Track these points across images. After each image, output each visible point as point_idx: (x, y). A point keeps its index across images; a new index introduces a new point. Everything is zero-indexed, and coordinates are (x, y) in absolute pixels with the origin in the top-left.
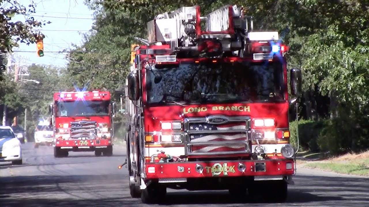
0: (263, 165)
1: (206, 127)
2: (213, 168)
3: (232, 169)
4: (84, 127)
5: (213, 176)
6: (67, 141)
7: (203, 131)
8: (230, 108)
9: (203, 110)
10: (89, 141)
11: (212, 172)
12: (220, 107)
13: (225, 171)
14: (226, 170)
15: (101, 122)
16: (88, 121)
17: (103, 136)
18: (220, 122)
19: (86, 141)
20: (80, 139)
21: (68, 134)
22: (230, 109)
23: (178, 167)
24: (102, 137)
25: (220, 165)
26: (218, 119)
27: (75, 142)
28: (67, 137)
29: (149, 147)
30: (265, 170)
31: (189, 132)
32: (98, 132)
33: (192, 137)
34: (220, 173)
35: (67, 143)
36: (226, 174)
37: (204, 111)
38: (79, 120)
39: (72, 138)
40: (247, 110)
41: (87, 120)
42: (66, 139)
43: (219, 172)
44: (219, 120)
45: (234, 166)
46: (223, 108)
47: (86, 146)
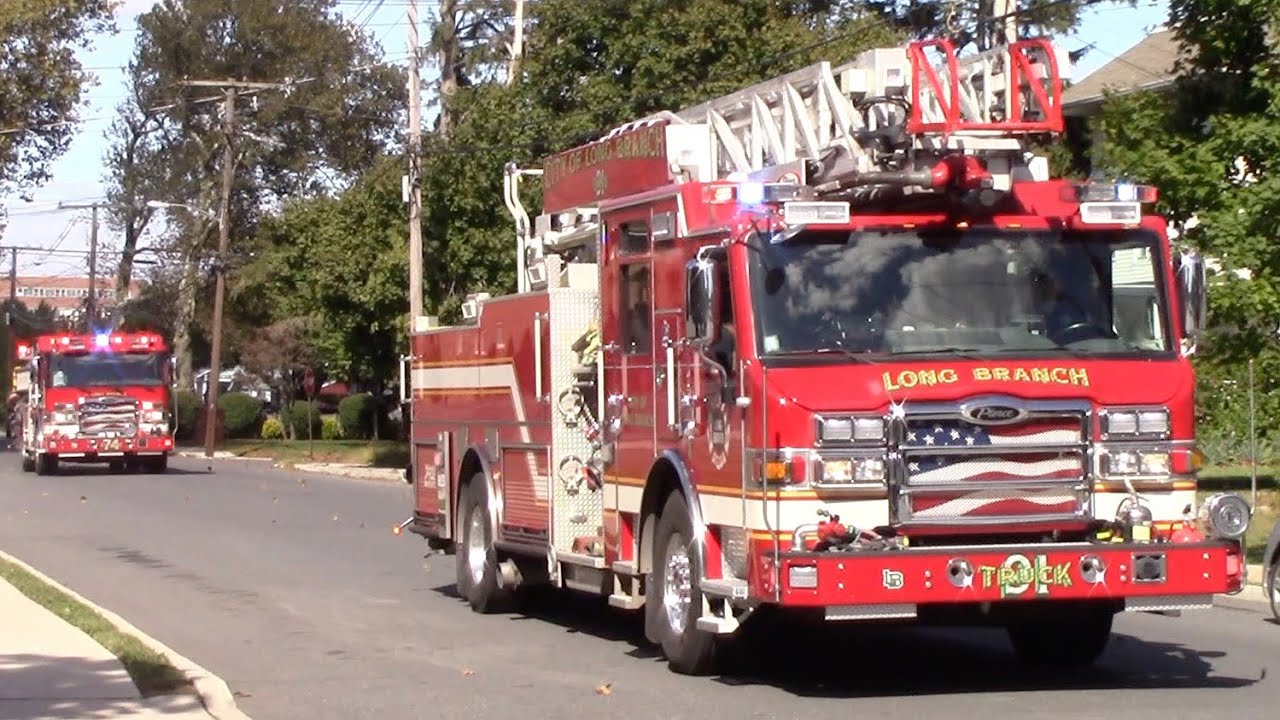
0: (1157, 561)
1: (955, 435)
2: (1003, 570)
3: (1062, 575)
4: (110, 409)
5: (1003, 596)
6: (73, 440)
7: (947, 449)
8: (1029, 374)
9: (944, 379)
10: (121, 440)
11: (999, 583)
12: (997, 369)
13: (1040, 582)
14: (1045, 576)
15: (148, 399)
16: (119, 397)
17: (155, 429)
18: (1002, 419)
19: (116, 441)
20: (102, 435)
21: (74, 424)
22: (1028, 379)
23: (884, 571)
24: (152, 432)
25: (1025, 562)
26: (997, 408)
27: (93, 442)
28: (71, 431)
29: (778, 499)
30: (1164, 578)
31: (905, 450)
32: (141, 420)
33: (914, 466)
34: (1024, 588)
35: (75, 445)
36: (1043, 590)
37: (947, 381)
38: (98, 394)
39: (83, 433)
40: (1080, 380)
41: (118, 394)
42: (72, 436)
43: (1022, 583)
44: (1001, 414)
45: (1068, 565)
46: (1007, 372)
47: (117, 451)
